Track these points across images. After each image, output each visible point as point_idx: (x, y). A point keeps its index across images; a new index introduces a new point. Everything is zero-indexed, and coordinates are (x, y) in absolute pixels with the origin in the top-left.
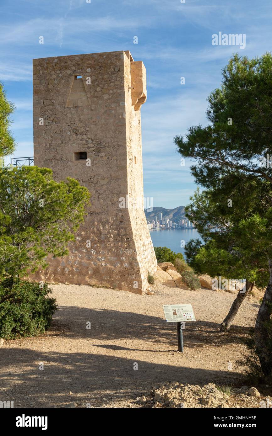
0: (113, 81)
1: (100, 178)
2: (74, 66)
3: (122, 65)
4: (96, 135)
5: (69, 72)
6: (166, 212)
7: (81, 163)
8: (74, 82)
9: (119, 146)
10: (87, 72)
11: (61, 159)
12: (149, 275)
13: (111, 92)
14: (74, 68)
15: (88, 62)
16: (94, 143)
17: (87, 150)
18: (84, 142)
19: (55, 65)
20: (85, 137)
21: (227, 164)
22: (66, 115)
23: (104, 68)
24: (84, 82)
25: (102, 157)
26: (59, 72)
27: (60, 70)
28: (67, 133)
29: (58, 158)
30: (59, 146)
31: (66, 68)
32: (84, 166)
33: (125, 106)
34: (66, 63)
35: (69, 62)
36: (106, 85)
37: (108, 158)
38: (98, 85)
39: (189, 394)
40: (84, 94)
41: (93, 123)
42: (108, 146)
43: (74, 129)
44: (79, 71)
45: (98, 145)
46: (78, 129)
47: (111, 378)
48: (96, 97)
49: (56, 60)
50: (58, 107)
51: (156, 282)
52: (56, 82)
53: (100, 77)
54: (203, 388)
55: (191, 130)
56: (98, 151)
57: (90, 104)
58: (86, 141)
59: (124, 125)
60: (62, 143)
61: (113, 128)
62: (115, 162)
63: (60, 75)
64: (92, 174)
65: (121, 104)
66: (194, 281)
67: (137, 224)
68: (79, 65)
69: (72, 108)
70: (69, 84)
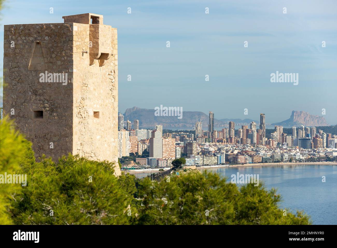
0: (65, 49)
1: (52, 135)
2: (36, 33)
3: (72, 36)
4: (50, 97)
5: (31, 39)
7: (38, 121)
8: (35, 48)
9: (68, 107)
10: (45, 40)
11: (23, 116)
13: (63, 59)
14: (35, 36)
15: (46, 31)
16: (49, 103)
17: (43, 110)
18: (41, 102)
19: (21, 32)
20: (42, 98)
22: (28, 77)
23: (58, 37)
24: (43, 48)
25: (54, 116)
26: (23, 38)
27: (25, 36)
28: (28, 93)
29: (21, 115)
30: (22, 104)
31: (29, 35)
32: (41, 123)
33: (73, 72)
34: (29, 30)
35: (32, 30)
36: (59, 52)
37: (59, 118)
38: (53, 52)
40: (42, 59)
41: (48, 86)
42: (60, 107)
43: (34, 90)
44: (39, 38)
45: (52, 105)
46: (37, 90)
48: (51, 63)
49: (22, 27)
50: (22, 69)
52: (21, 47)
53: (55, 45)
56: (52, 111)
57: (47, 69)
58: (43, 101)
59: (72, 89)
60: (25, 102)
61: (63, 91)
62: (64, 122)
63: (25, 41)
64: (47, 132)
65: (70, 71)
68: (39, 33)
69: (33, 71)
70: (31, 50)
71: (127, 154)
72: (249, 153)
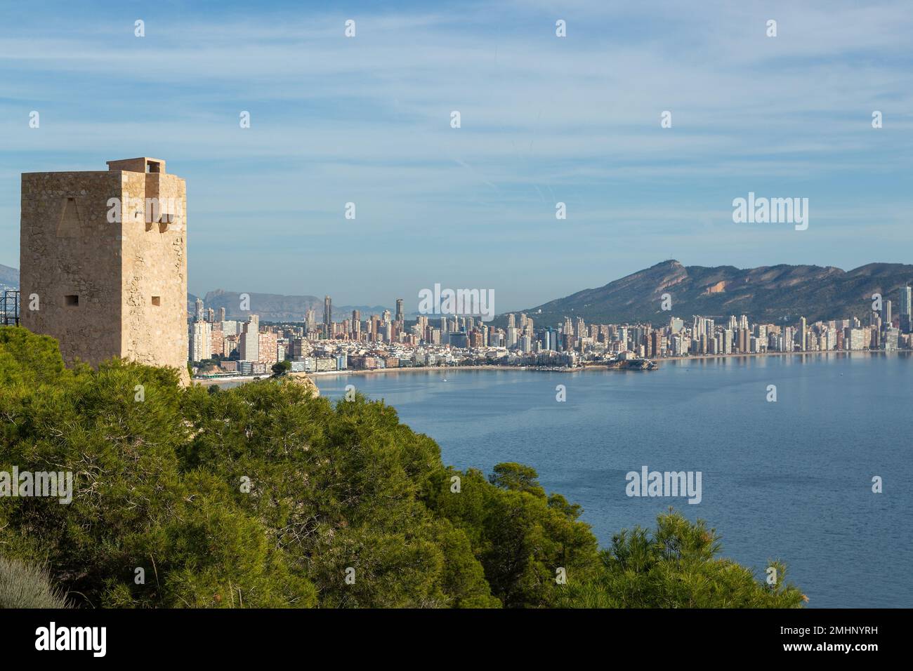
1: (92, 330)
2: (68, 185)
3: (119, 187)
4: (89, 275)
5: (61, 193)
7: (72, 310)
8: (67, 206)
9: (114, 290)
10: (81, 195)
14: (67, 189)
15: (82, 182)
16: (87, 285)
17: (79, 294)
18: (76, 283)
19: (47, 183)
22: (57, 247)
23: (100, 191)
24: (78, 207)
25: (95, 303)
26: (50, 192)
27: (52, 189)
28: (57, 270)
29: (47, 301)
30: (47, 286)
31: (58, 187)
32: (75, 313)
34: (58, 180)
35: (62, 180)
36: (102, 212)
37: (102, 305)
38: (92, 212)
40: (77, 222)
41: (86, 260)
42: (102, 291)
43: (65, 266)
44: (72, 192)
45: (91, 288)
46: (69, 266)
48: (91, 227)
49: (48, 177)
50: (48, 237)
52: (47, 204)
53: (96, 202)
56: (91, 296)
57: (84, 235)
58: (78, 282)
59: (120, 264)
60: (51, 283)
61: (108, 267)
62: (109, 311)
63: (51, 196)
64: (84, 325)
65: (117, 239)
68: (72, 184)
69: (63, 239)
70: (61, 209)
71: (208, 355)
72: (381, 355)
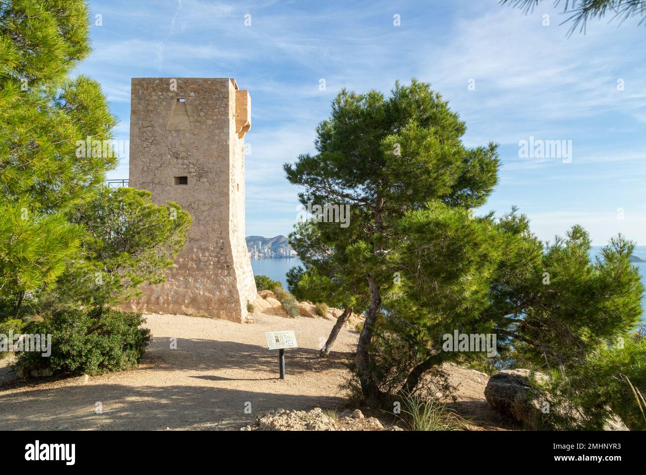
0: (218, 107)
1: (200, 204)
3: (227, 92)
4: (198, 160)
5: (171, 94)
6: (265, 241)
7: (180, 188)
8: (176, 105)
9: (221, 172)
10: (190, 96)
11: (159, 183)
12: (248, 304)
13: (215, 118)
15: (191, 86)
16: (196, 168)
17: (188, 176)
18: (185, 166)
19: (156, 86)
20: (186, 161)
21: (333, 192)
22: (166, 138)
23: (209, 93)
24: (187, 106)
25: (203, 182)
26: (160, 93)
27: (162, 91)
28: (167, 156)
29: (156, 181)
30: (157, 169)
32: (184, 191)
33: (229, 133)
36: (210, 110)
37: (210, 184)
38: (201, 110)
39: (296, 420)
40: (186, 118)
41: (195, 148)
42: (210, 172)
43: (174, 153)
44: (181, 94)
45: (199, 170)
46: (179, 153)
47: (211, 410)
48: (199, 122)
49: (157, 81)
50: (158, 129)
51: (255, 310)
52: (156, 103)
53: (204, 102)
54: (309, 413)
55: (301, 157)
56: (200, 176)
57: (193, 128)
58: (187, 165)
59: (227, 151)
60: (161, 166)
61: (216, 154)
62: (217, 189)
63: (161, 97)
64: (193, 200)
65: (225, 131)
66: (293, 309)
67: (238, 252)
68: (182, 88)
69: (173, 132)
70: (171, 107)
